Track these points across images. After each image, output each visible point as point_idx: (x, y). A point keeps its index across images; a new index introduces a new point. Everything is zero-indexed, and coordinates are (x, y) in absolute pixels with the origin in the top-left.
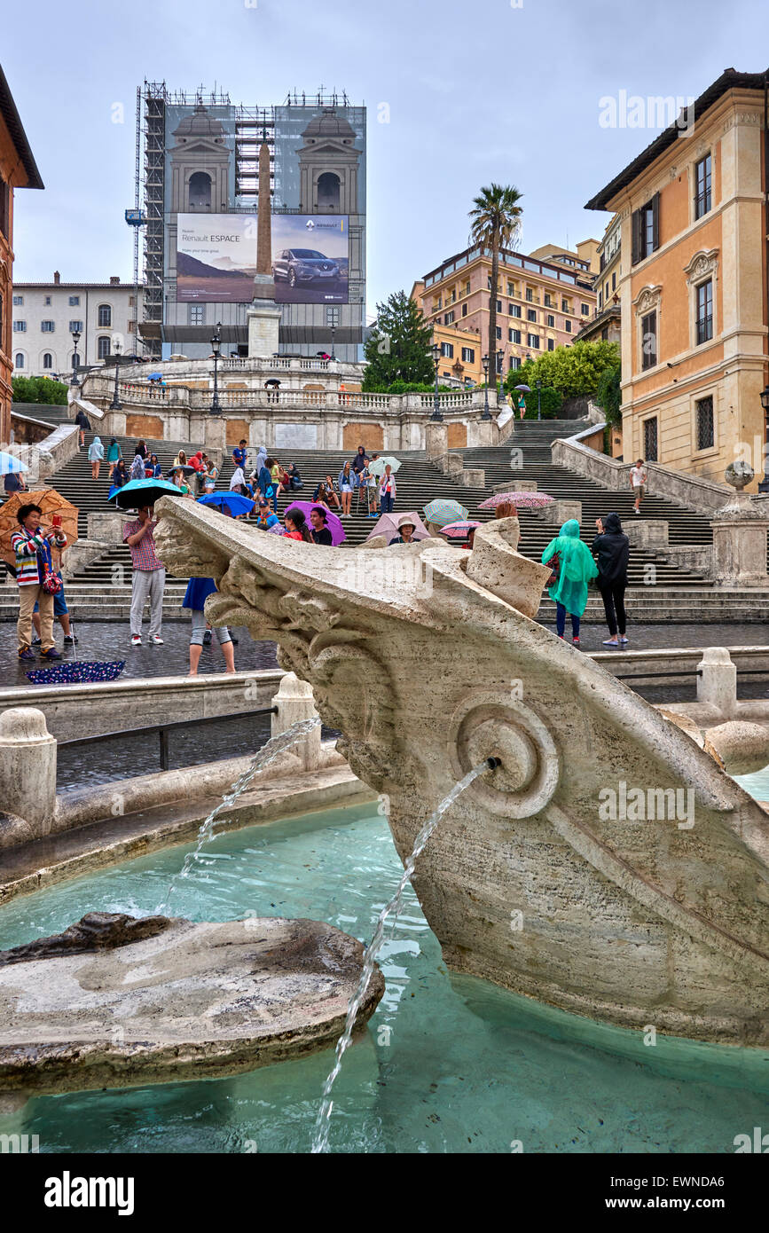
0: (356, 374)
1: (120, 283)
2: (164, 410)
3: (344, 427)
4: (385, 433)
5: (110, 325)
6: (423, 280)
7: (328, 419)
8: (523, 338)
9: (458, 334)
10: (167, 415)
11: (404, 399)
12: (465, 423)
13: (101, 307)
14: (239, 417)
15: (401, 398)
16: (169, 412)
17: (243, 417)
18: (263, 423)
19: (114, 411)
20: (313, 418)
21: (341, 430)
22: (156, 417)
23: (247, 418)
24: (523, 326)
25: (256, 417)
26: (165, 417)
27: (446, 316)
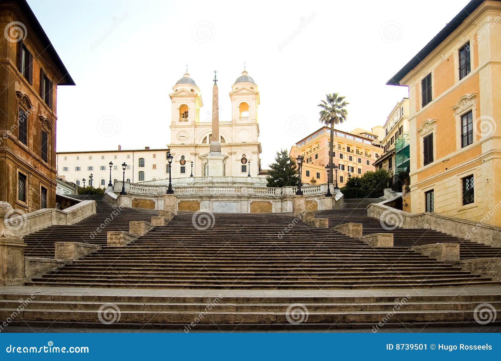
0: (261, 183)
1: (150, 149)
2: (155, 197)
3: (251, 203)
4: (273, 206)
5: (144, 166)
6: (296, 145)
7: (242, 199)
8: (346, 168)
9: (313, 166)
10: (157, 199)
11: (284, 189)
12: (316, 200)
13: (140, 159)
14: (194, 200)
15: (282, 189)
16: (157, 198)
17: (197, 199)
18: (207, 202)
19: (122, 195)
20: (235, 199)
21: (249, 205)
22: (151, 200)
23: (199, 200)
24: (346, 163)
25: (203, 199)
26: (156, 200)
27: (307, 159)
